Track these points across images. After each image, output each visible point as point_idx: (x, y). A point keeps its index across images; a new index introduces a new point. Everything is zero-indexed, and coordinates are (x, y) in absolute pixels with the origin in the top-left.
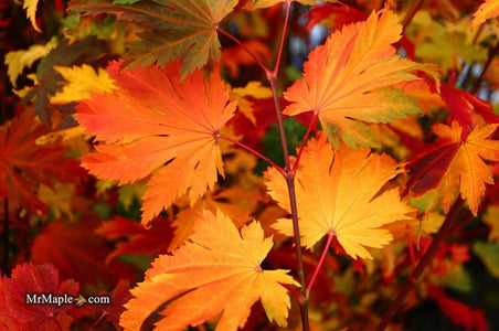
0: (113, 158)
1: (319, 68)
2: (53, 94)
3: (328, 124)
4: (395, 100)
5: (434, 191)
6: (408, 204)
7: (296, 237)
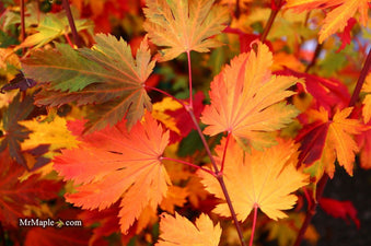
0: (90, 193)
1: (222, 97)
2: (23, 141)
3: (240, 138)
4: (281, 111)
5: (319, 161)
6: (303, 172)
7: (234, 216)
